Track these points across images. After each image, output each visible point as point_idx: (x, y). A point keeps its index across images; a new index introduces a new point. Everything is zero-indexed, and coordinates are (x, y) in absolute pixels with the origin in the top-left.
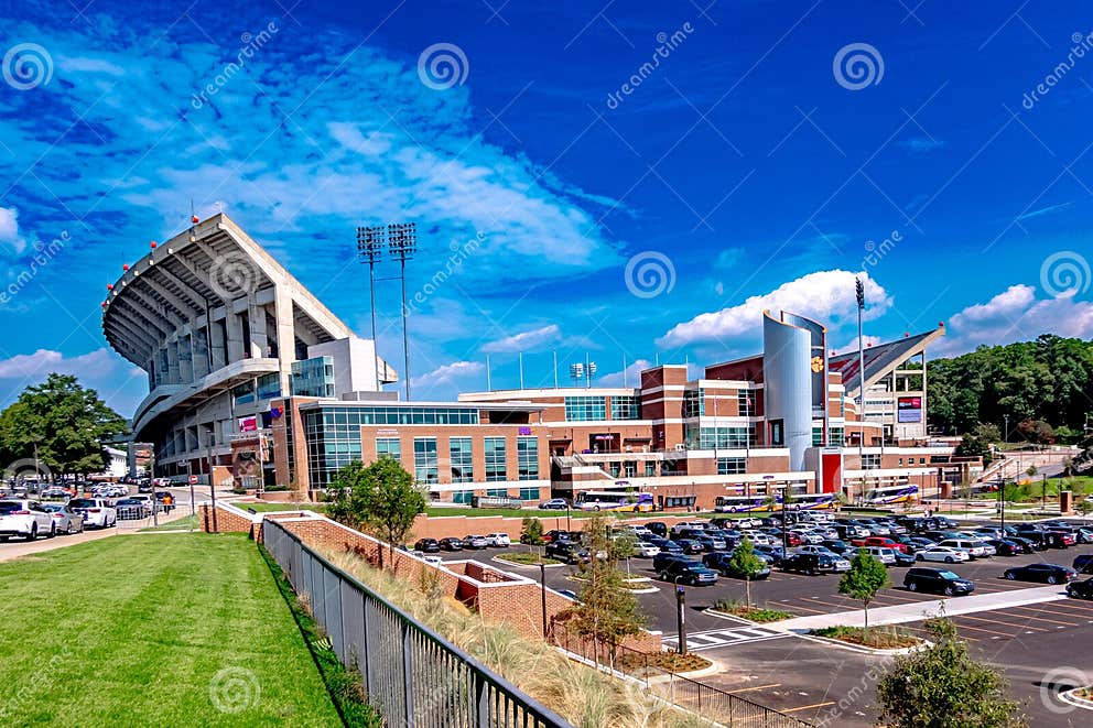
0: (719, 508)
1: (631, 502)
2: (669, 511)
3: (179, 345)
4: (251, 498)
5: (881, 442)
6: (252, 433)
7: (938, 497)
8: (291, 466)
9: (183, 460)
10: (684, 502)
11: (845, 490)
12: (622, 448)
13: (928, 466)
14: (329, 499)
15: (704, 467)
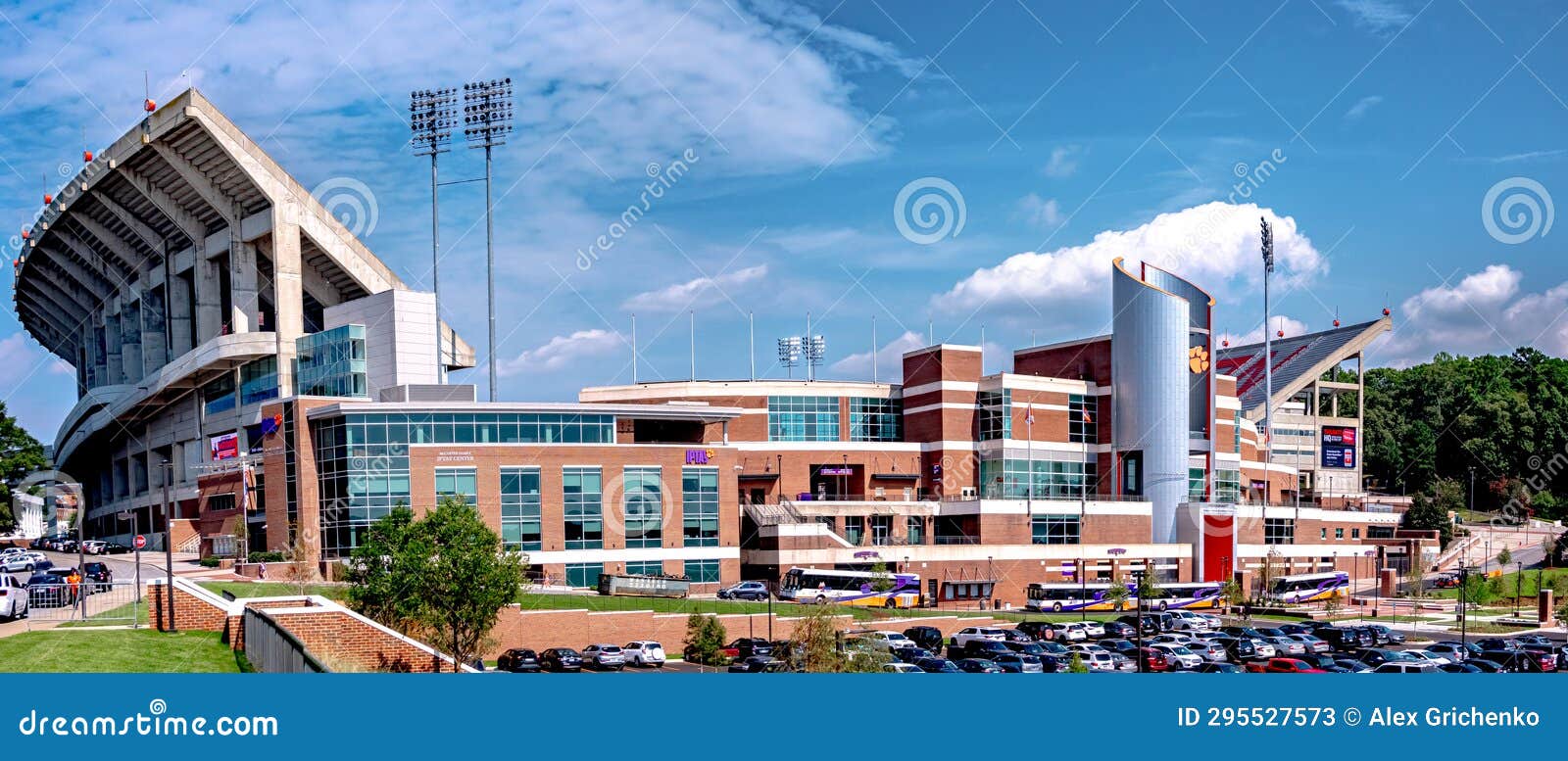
0: (1033, 603)
1: (880, 590)
2: (949, 607)
3: (123, 319)
4: (226, 573)
5: (1295, 499)
6: (230, 463)
7: (1375, 593)
8: (293, 517)
9: (125, 508)
10: (974, 592)
11: (1239, 577)
12: (867, 491)
13: (1364, 542)
14: (354, 577)
15: (1009, 531)
